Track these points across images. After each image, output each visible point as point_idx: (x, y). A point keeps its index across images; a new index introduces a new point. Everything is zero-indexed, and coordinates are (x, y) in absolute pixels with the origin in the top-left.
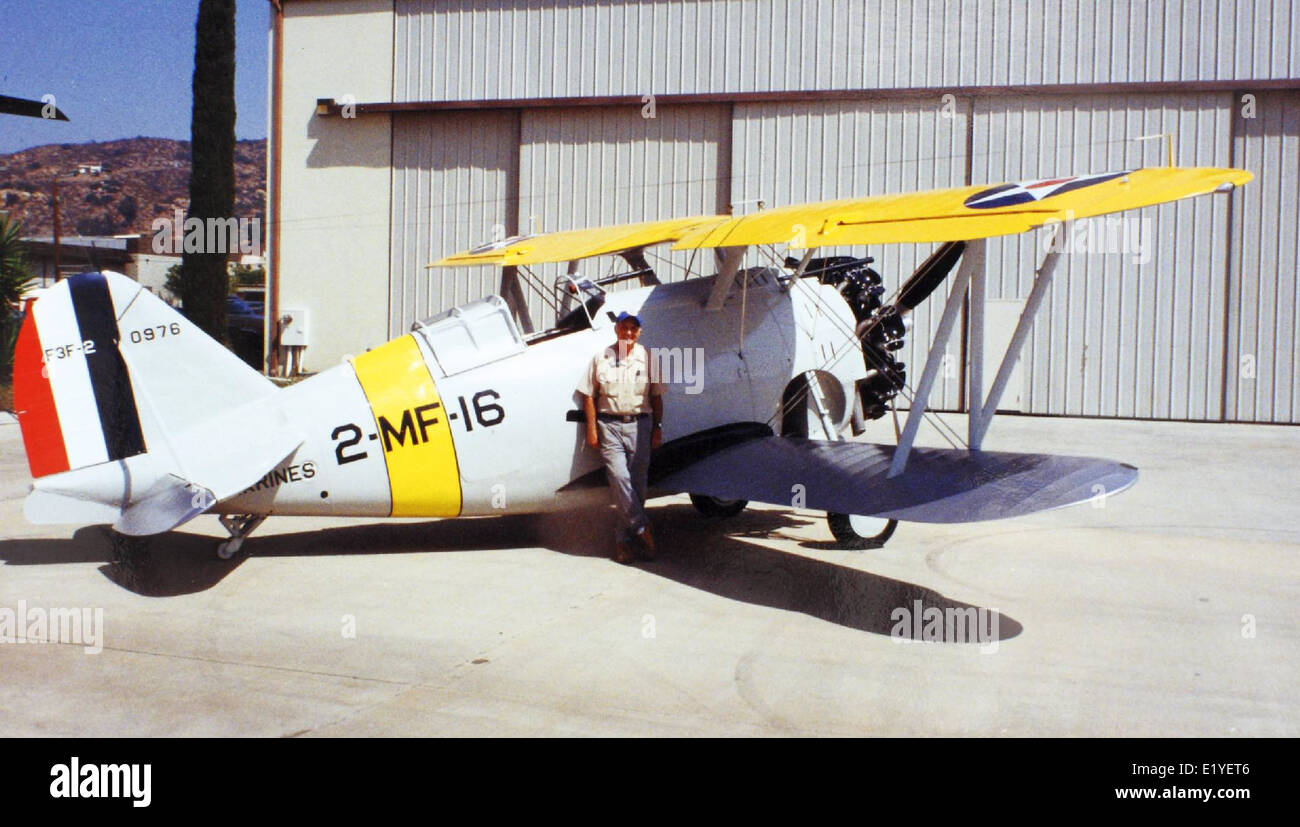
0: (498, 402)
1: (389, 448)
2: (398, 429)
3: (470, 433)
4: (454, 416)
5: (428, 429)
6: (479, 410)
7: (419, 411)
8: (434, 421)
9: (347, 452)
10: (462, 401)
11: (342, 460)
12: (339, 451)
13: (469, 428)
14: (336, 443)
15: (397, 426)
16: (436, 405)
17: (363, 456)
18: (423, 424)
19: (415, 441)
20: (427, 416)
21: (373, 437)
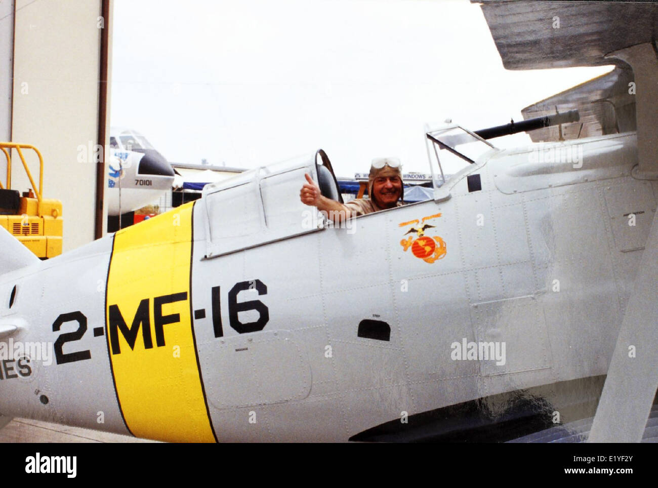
0: (263, 299)
1: (117, 350)
2: (129, 323)
3: (219, 339)
4: (200, 314)
5: (166, 328)
6: (235, 308)
7: (159, 301)
8: (175, 318)
9: (68, 348)
10: (216, 291)
11: (62, 358)
12: (58, 346)
13: (218, 332)
14: (57, 334)
15: (129, 319)
16: (181, 297)
17: (85, 355)
18: (161, 321)
19: (148, 344)
20: (167, 310)
21: (98, 332)
